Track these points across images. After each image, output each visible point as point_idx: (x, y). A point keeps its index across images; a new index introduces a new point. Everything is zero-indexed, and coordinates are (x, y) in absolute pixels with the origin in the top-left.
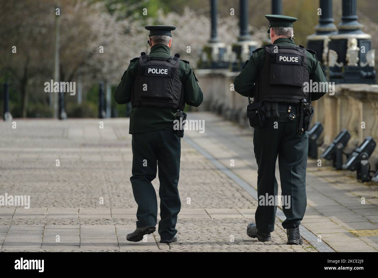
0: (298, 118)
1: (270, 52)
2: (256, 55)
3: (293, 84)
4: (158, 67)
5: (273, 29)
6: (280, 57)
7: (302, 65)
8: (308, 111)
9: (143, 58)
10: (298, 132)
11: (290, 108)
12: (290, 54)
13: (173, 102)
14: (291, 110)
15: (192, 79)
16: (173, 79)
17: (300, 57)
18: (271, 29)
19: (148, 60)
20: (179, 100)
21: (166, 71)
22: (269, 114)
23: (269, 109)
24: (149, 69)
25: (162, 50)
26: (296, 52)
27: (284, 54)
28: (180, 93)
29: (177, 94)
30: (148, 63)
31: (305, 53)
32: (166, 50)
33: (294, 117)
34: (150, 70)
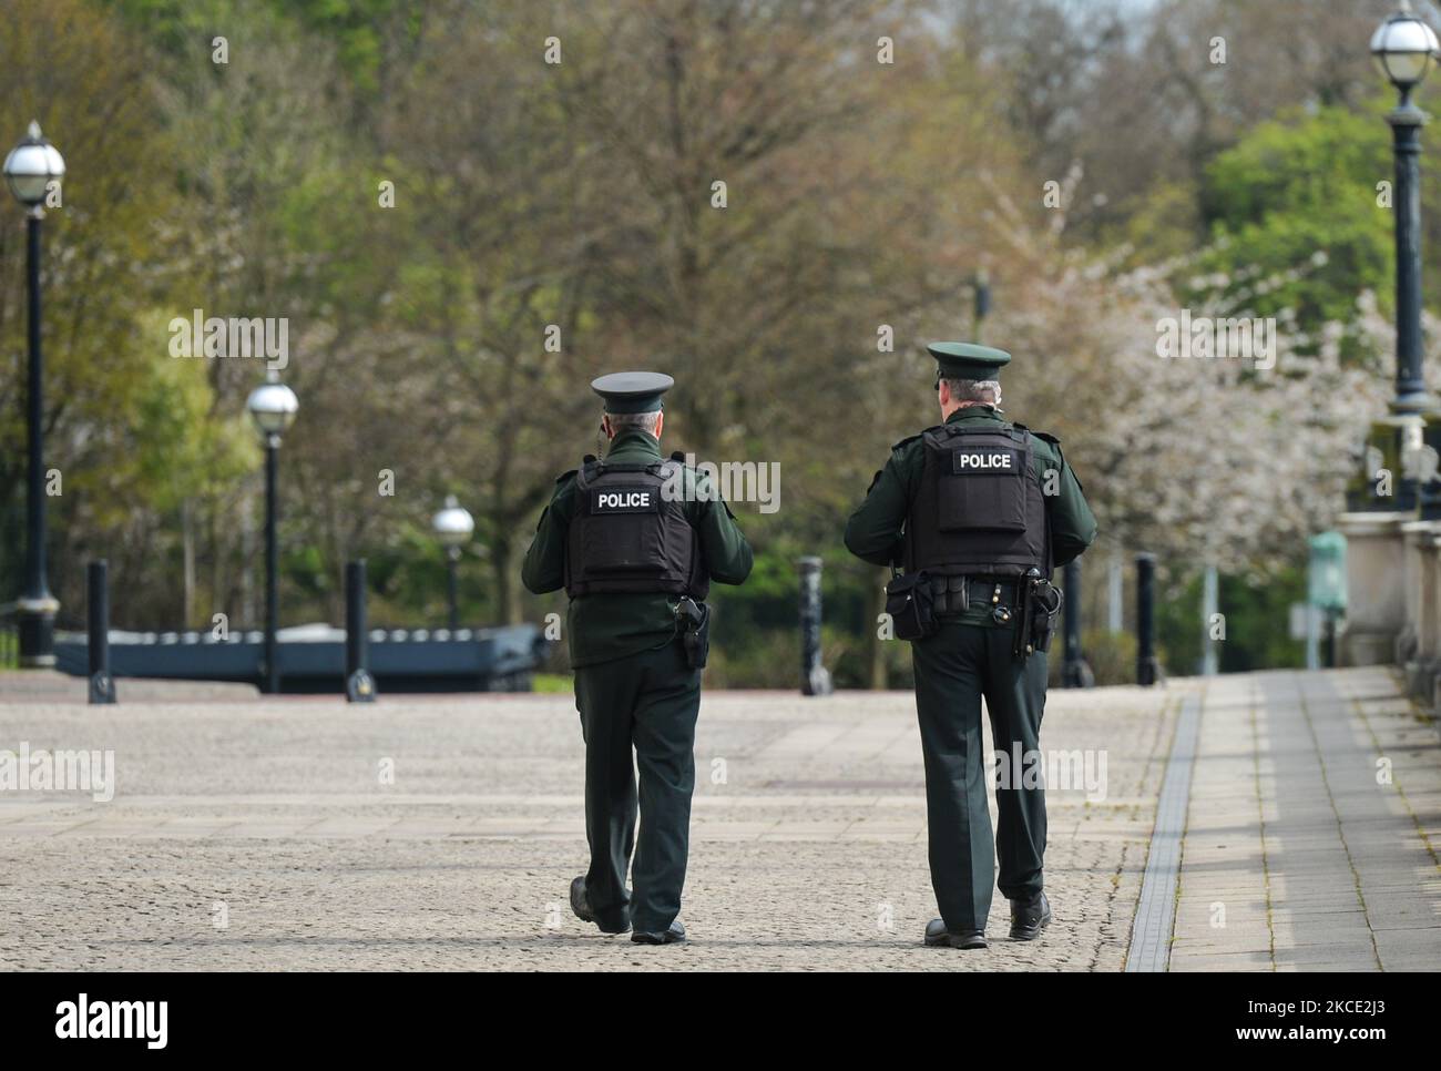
0: (1018, 619)
1: (937, 445)
2: (900, 457)
3: (1001, 526)
4: (624, 489)
5: (945, 383)
6: (963, 457)
7: (1021, 475)
8: (1044, 599)
9: (587, 470)
10: (1019, 654)
11: (998, 591)
12: (988, 447)
13: (669, 576)
14: (1000, 596)
15: (719, 515)
16: (666, 518)
17: (1014, 454)
18: (941, 383)
19: (600, 475)
20: (688, 570)
21: (644, 497)
22: (942, 604)
23: (942, 590)
24: (601, 497)
25: (636, 445)
26: (1003, 442)
27: (971, 449)
28: (688, 553)
29: (681, 555)
30: (600, 482)
31: (1029, 443)
32: (649, 447)
33: (1006, 617)
34: (603, 499)
